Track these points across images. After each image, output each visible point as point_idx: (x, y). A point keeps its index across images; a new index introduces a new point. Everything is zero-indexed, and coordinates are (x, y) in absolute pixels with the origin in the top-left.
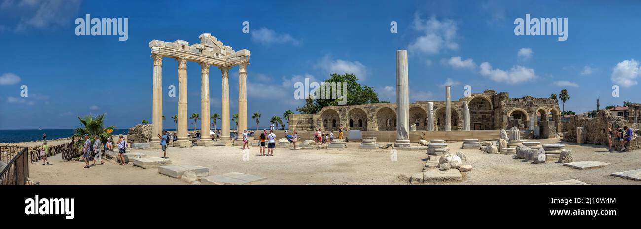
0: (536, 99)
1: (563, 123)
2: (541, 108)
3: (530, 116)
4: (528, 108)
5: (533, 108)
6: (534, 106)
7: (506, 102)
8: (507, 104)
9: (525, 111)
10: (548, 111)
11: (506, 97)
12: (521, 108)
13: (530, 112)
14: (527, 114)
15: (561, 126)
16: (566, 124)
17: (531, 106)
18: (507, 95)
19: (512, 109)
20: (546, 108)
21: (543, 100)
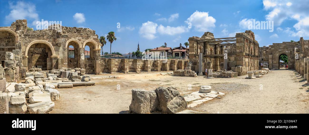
0: (67, 28)
1: (105, 60)
2: (73, 39)
3: (57, 50)
4: (55, 40)
5: (61, 40)
6: (63, 37)
7: (23, 33)
8: (25, 35)
9: (50, 44)
10: (82, 44)
11: (23, 25)
12: (44, 39)
13: (57, 45)
14: (53, 48)
15: (102, 65)
16: (108, 61)
17: (58, 37)
18: (24, 23)
19: (30, 41)
20: (80, 40)
21: (77, 30)
